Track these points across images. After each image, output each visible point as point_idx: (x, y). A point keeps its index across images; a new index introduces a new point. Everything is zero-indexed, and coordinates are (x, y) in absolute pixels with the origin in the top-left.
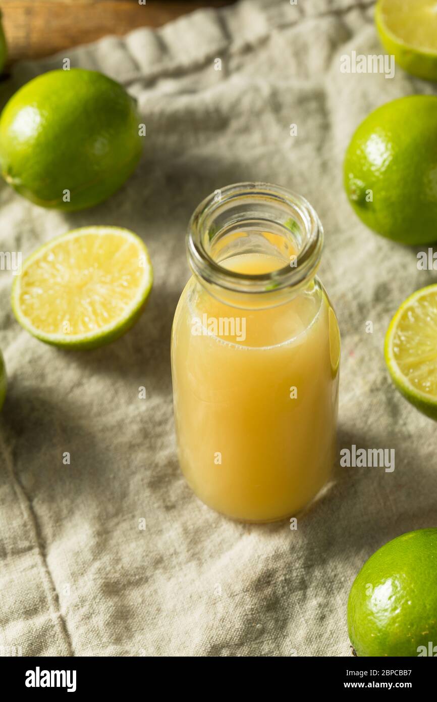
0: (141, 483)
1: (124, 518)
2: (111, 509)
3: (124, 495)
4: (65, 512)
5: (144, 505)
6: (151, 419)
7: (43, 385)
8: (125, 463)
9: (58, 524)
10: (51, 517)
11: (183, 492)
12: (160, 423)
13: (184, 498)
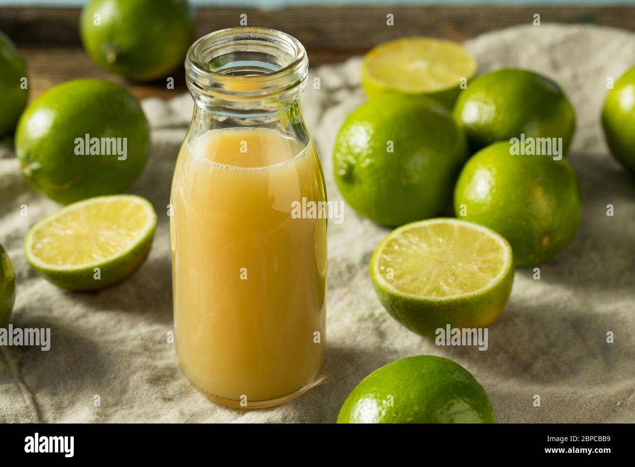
0: (140, 379)
1: (123, 407)
2: (110, 399)
3: (124, 391)
4: (66, 402)
5: (143, 397)
6: (151, 339)
7: (50, 315)
8: (126, 364)
9: (58, 412)
10: (52, 405)
11: (180, 389)
12: (160, 342)
13: (181, 393)
